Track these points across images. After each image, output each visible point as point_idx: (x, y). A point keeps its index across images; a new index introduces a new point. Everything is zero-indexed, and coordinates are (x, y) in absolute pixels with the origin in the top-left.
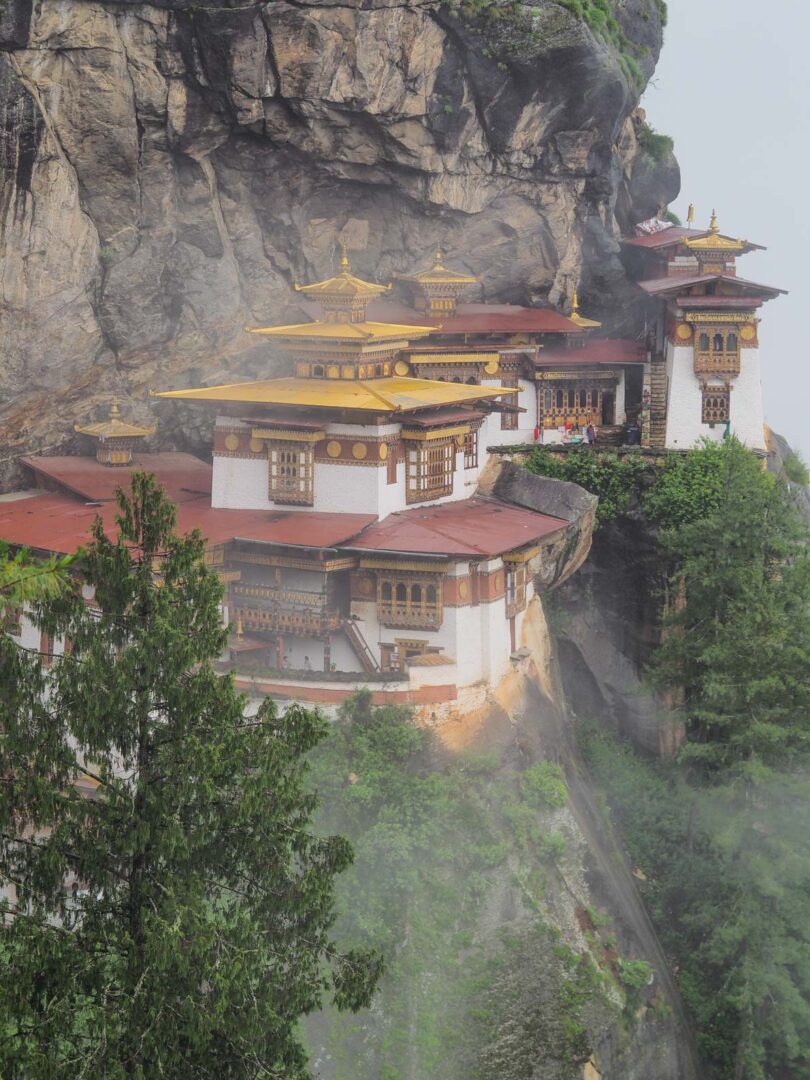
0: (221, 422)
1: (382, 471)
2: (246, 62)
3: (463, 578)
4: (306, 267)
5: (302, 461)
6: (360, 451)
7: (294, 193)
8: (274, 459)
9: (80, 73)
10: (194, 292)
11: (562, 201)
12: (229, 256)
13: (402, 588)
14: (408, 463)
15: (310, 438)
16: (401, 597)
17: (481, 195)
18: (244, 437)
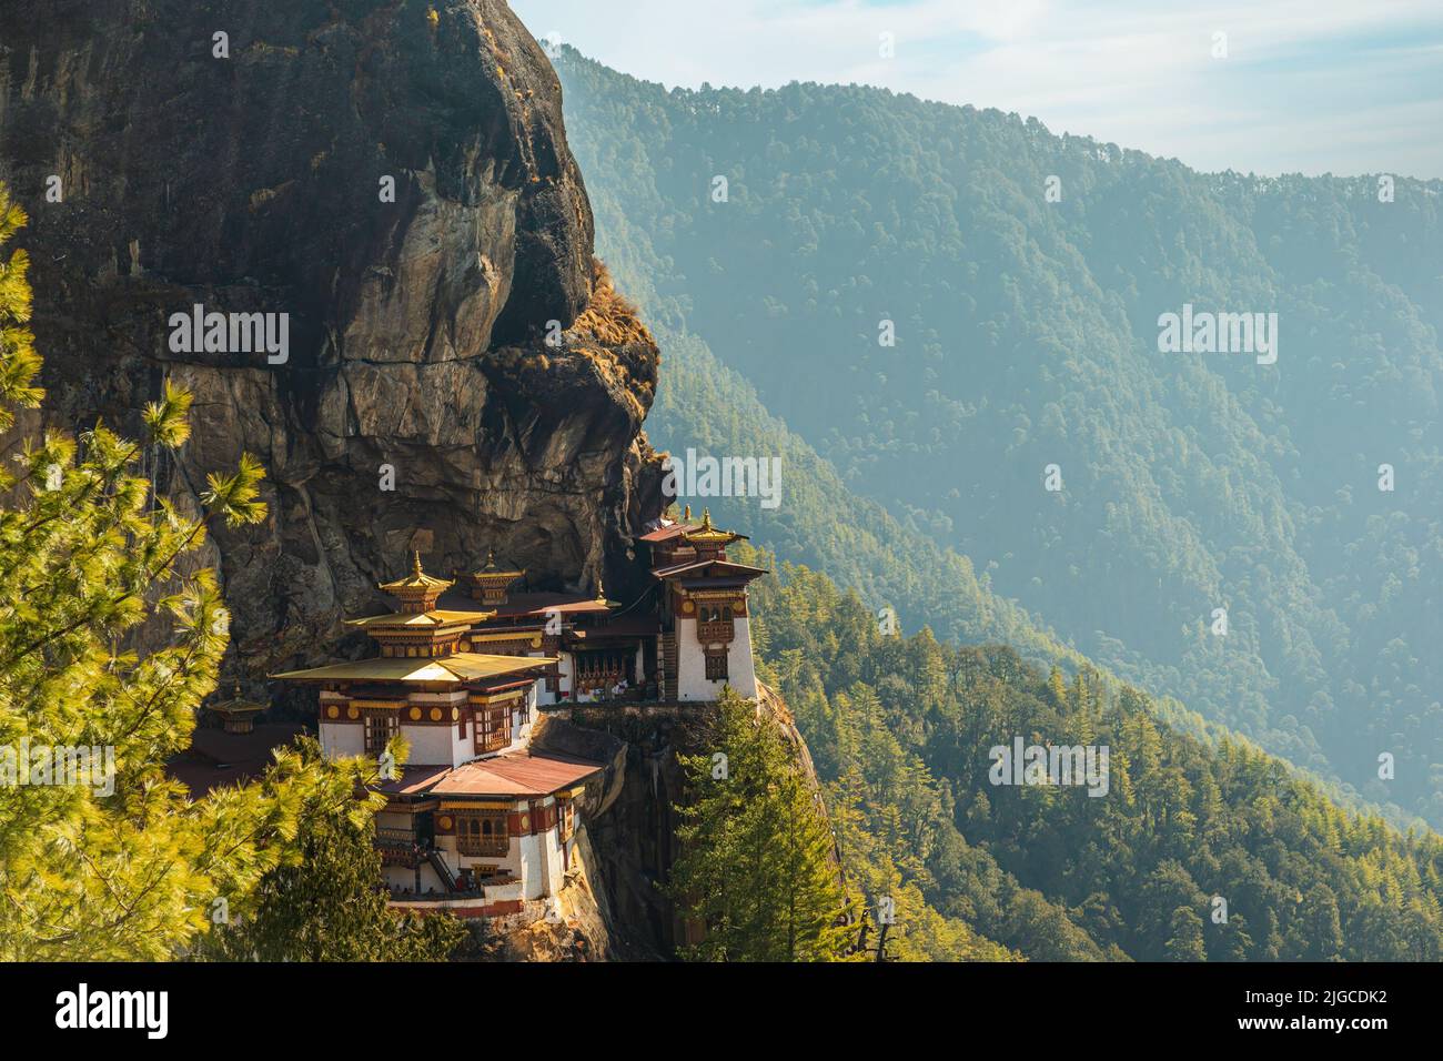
0: (325, 695)
1: (455, 730)
2: (332, 408)
3: (524, 813)
4: (384, 570)
5: (391, 725)
6: (436, 714)
8: (368, 724)
10: (297, 593)
11: (586, 508)
12: (323, 564)
13: (475, 823)
14: (475, 722)
15: (396, 706)
16: (475, 830)
17: (522, 506)
18: (343, 708)
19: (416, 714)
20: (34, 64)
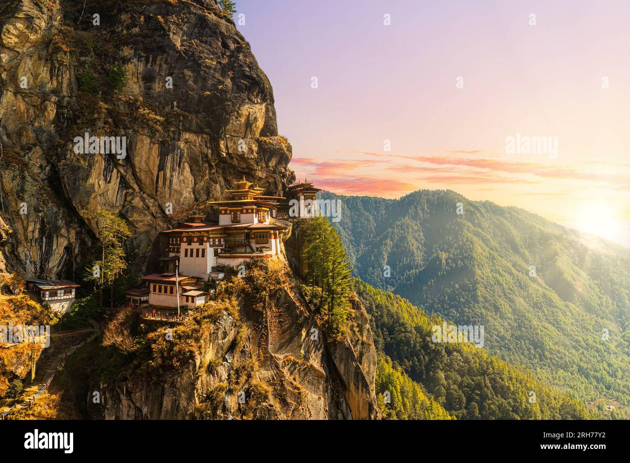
0: (221, 208)
1: (254, 215)
2: (222, 145)
3: (273, 234)
5: (238, 214)
6: (250, 211)
7: (230, 173)
8: (232, 214)
9: (191, 147)
10: (212, 191)
12: (218, 185)
13: (260, 236)
14: (259, 214)
15: (240, 208)
16: (260, 237)
17: (265, 175)
18: (226, 211)
19: (245, 211)
20: (151, 59)
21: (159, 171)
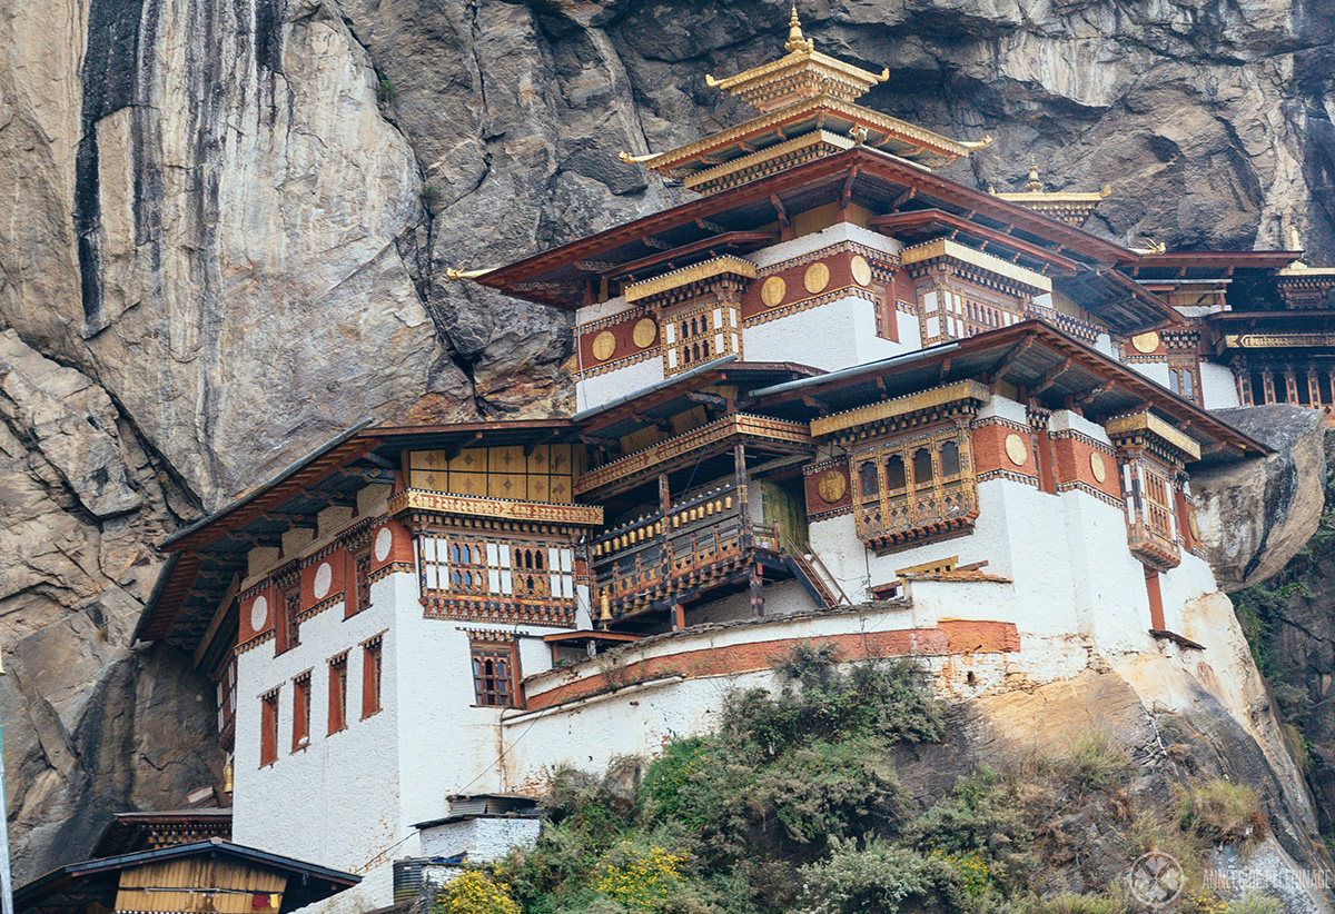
1: (864, 307)
3: (1013, 428)
6: (818, 278)
8: (671, 340)
11: (1256, 94)
13: (895, 463)
14: (921, 314)
15: (723, 268)
16: (896, 480)
18: (623, 329)
21: (94, 114)
